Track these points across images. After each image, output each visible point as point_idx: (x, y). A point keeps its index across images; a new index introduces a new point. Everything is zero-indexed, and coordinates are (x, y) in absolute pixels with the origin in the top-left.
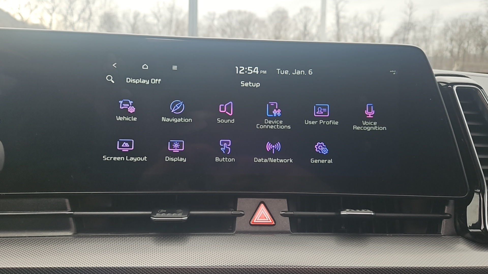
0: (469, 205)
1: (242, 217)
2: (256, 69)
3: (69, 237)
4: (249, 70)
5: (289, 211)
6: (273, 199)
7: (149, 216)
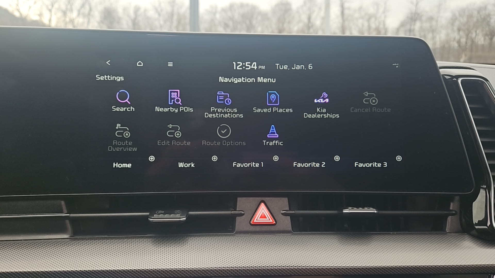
0: (475, 201)
1: (242, 217)
2: (254, 64)
3: (66, 240)
4: (247, 65)
5: (290, 210)
6: (274, 198)
7: (147, 217)
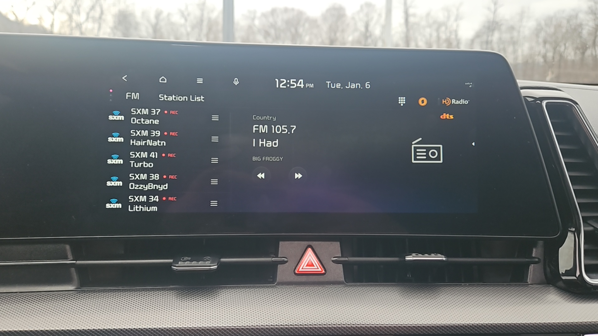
0: (562, 247)
1: (285, 264)
2: (301, 82)
3: (71, 292)
4: (292, 83)
5: (342, 256)
6: (323, 243)
7: (170, 265)
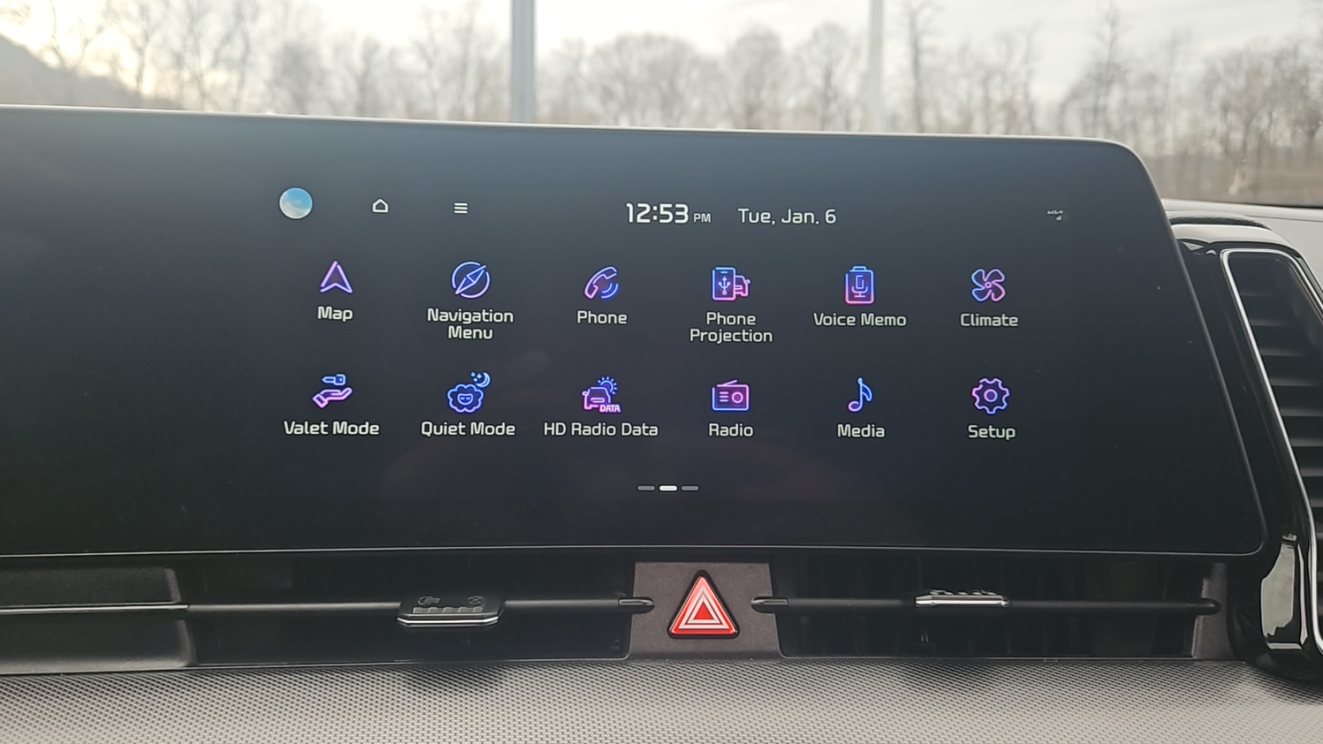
0: (1268, 576)
1: (648, 614)
3: (177, 674)
4: (662, 212)
5: (775, 596)
6: (732, 565)
7: (394, 613)
